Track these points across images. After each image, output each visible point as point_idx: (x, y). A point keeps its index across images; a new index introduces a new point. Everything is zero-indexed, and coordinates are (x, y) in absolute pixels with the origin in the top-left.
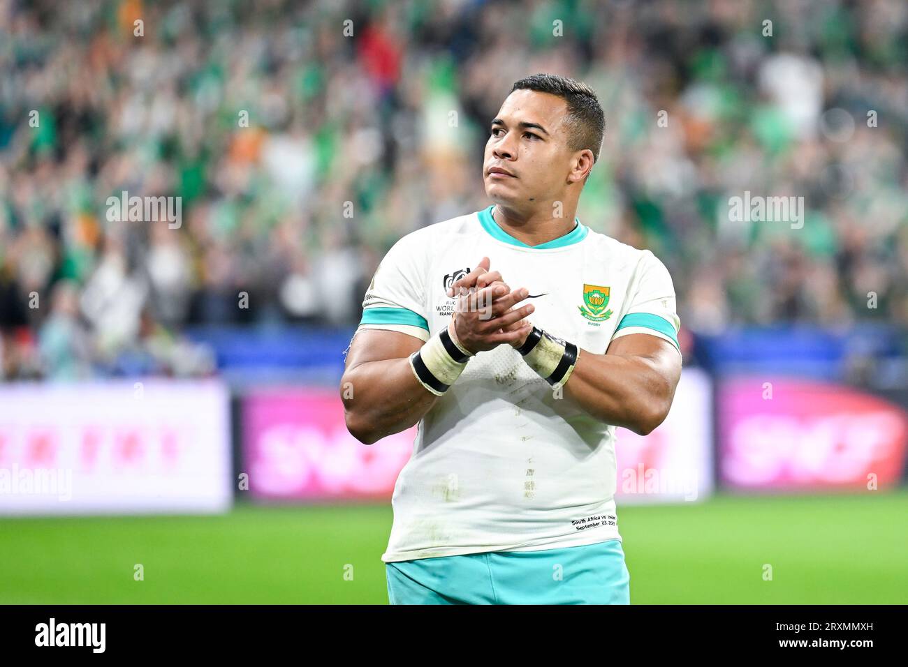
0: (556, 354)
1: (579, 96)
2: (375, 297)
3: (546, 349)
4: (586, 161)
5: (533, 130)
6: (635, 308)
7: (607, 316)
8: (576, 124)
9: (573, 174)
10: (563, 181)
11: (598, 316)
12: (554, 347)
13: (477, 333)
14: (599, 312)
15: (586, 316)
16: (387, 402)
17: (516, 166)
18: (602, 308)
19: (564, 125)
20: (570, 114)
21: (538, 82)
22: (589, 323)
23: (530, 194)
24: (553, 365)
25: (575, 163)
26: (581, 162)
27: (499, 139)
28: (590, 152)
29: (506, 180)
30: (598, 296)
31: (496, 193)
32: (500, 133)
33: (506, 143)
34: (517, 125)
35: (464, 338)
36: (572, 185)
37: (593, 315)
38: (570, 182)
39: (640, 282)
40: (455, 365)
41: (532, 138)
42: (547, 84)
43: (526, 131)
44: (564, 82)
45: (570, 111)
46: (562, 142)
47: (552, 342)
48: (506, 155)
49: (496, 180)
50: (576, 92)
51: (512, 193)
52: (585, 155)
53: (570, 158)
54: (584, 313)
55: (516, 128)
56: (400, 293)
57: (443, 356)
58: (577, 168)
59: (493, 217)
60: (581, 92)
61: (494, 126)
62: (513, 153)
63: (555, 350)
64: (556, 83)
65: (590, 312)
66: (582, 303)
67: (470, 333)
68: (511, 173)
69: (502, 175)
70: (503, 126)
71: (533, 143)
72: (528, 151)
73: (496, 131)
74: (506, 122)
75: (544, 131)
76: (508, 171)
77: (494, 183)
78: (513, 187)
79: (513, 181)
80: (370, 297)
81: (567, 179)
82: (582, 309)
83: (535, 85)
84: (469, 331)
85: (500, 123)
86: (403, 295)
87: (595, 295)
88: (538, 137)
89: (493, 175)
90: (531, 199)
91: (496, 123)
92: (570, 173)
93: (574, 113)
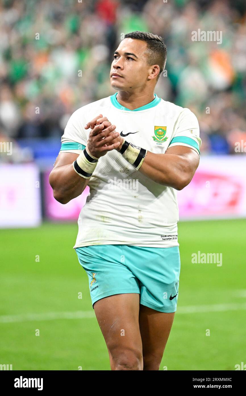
0: (136, 153)
1: (153, 41)
2: (65, 138)
3: (131, 151)
4: (156, 69)
5: (131, 56)
6: (177, 134)
7: (165, 140)
8: (151, 53)
9: (150, 76)
10: (145, 79)
11: (161, 140)
12: (135, 150)
13: (96, 148)
14: (162, 138)
15: (156, 140)
16: (66, 184)
17: (123, 72)
18: (162, 136)
19: (145, 54)
20: (148, 49)
21: (134, 34)
22: (157, 144)
23: (130, 85)
24: (134, 158)
25: (151, 71)
26: (154, 70)
27: (116, 60)
28: (158, 66)
29: (119, 78)
30: (161, 131)
31: (114, 85)
32: (117, 57)
33: (119, 62)
34: (124, 54)
35: (92, 151)
36: (150, 81)
37: (159, 140)
38: (149, 80)
39: (180, 122)
40: (90, 164)
41: (130, 59)
42: (138, 35)
43: (128, 56)
44: (146, 35)
45: (148, 47)
46: (144, 61)
47: (134, 148)
48: (118, 68)
49: (114, 79)
50: (151, 39)
51: (122, 85)
52: (155, 67)
53: (148, 69)
54: (155, 139)
55: (123, 55)
56: (74, 135)
57: (85, 161)
58: (152, 73)
59: (117, 99)
60: (154, 39)
61: (115, 55)
62: (122, 67)
63: (135, 152)
64: (142, 35)
65: (157, 138)
66: (154, 135)
67: (93, 148)
68: (121, 75)
69: (117, 77)
70: (118, 55)
71: (131, 62)
72: (129, 65)
73: (116, 57)
74: (119, 53)
75: (136, 57)
76: (120, 75)
77: (113, 80)
78: (122, 82)
79: (122, 79)
80: (63, 138)
81: (147, 78)
82: (154, 137)
83: (133, 36)
84: (93, 147)
85: (117, 53)
86: (75, 136)
87: (160, 131)
88: (133, 59)
89: (113, 77)
90: (131, 87)
91: (115, 53)
92: (149, 75)
93: (150, 48)
